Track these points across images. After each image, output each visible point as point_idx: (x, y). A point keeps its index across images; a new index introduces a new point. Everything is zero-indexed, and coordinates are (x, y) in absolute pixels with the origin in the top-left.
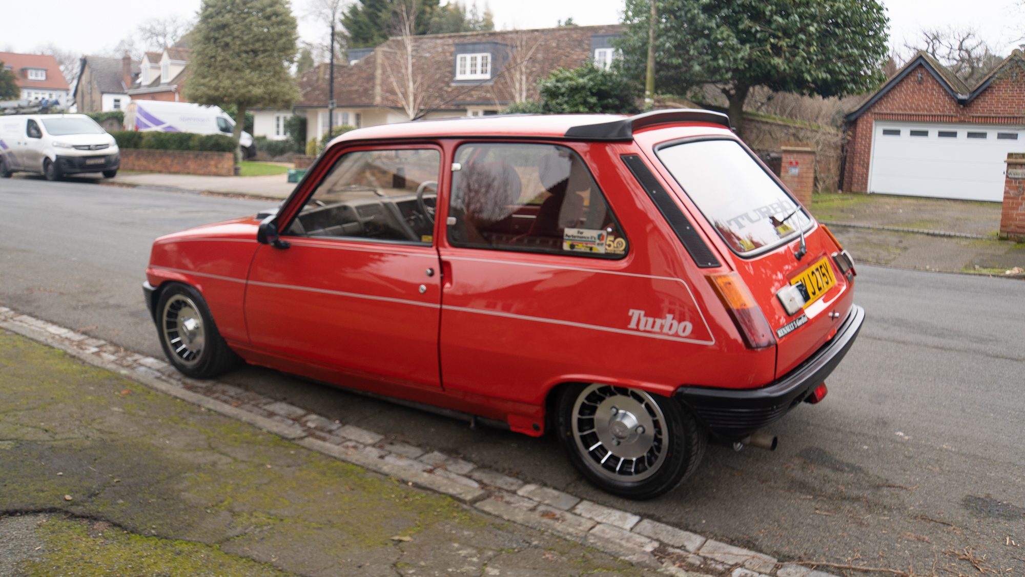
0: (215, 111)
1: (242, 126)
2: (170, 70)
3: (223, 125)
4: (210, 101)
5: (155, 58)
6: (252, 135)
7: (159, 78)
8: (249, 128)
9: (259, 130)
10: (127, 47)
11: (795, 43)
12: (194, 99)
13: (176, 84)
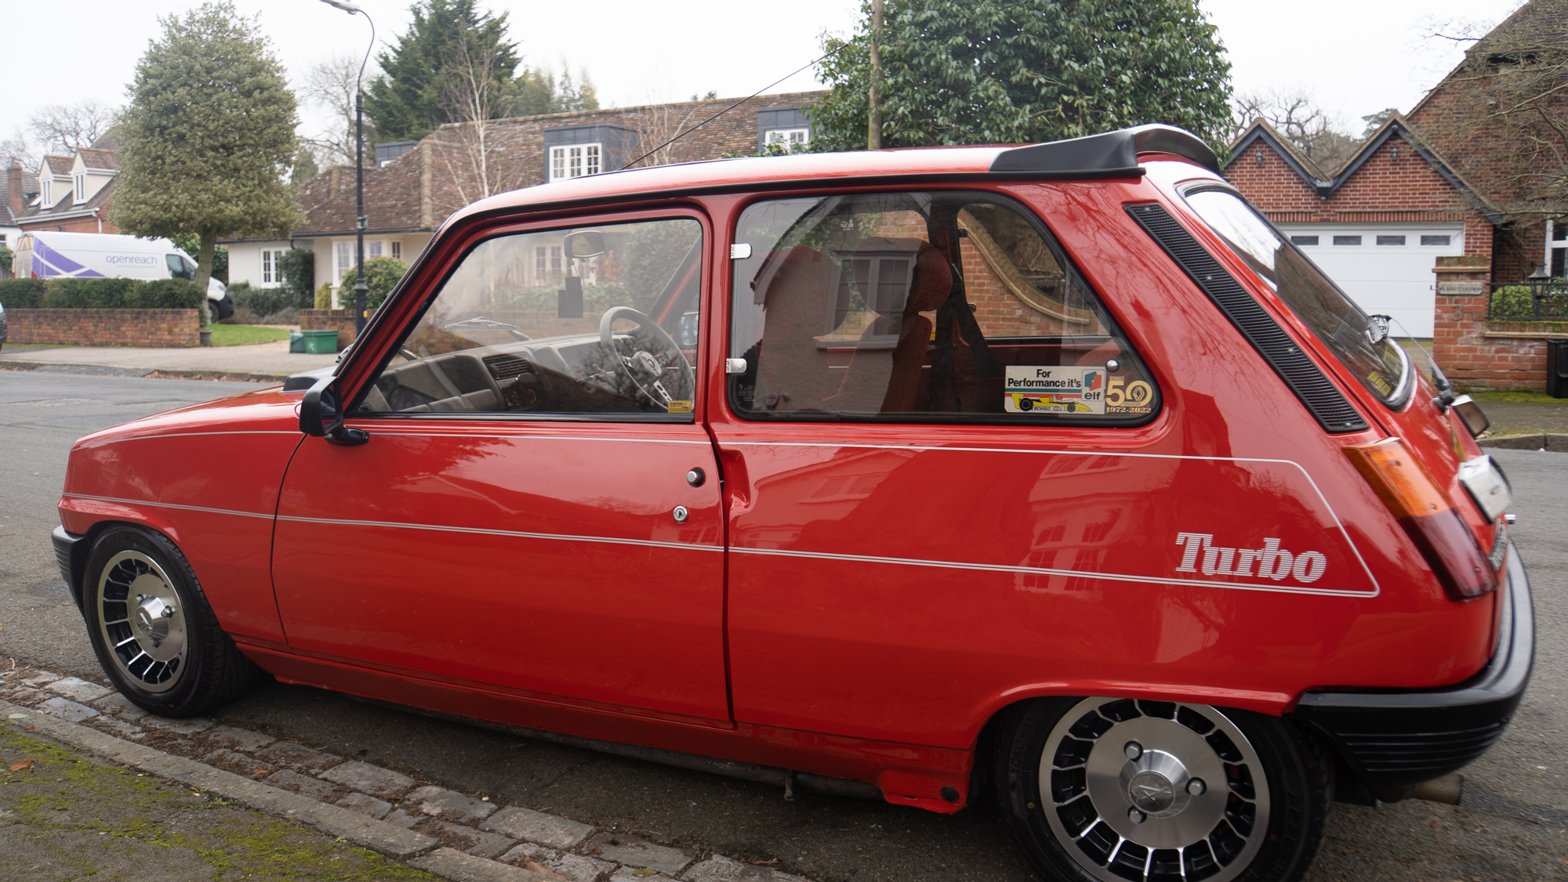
0: (165, 245)
1: (210, 268)
2: (89, 184)
3: (179, 268)
4: (157, 229)
5: (60, 166)
6: (226, 285)
7: (70, 195)
8: (221, 273)
9: (236, 276)
10: (14, 153)
11: (1099, 101)
12: (131, 227)
13: (97, 205)
